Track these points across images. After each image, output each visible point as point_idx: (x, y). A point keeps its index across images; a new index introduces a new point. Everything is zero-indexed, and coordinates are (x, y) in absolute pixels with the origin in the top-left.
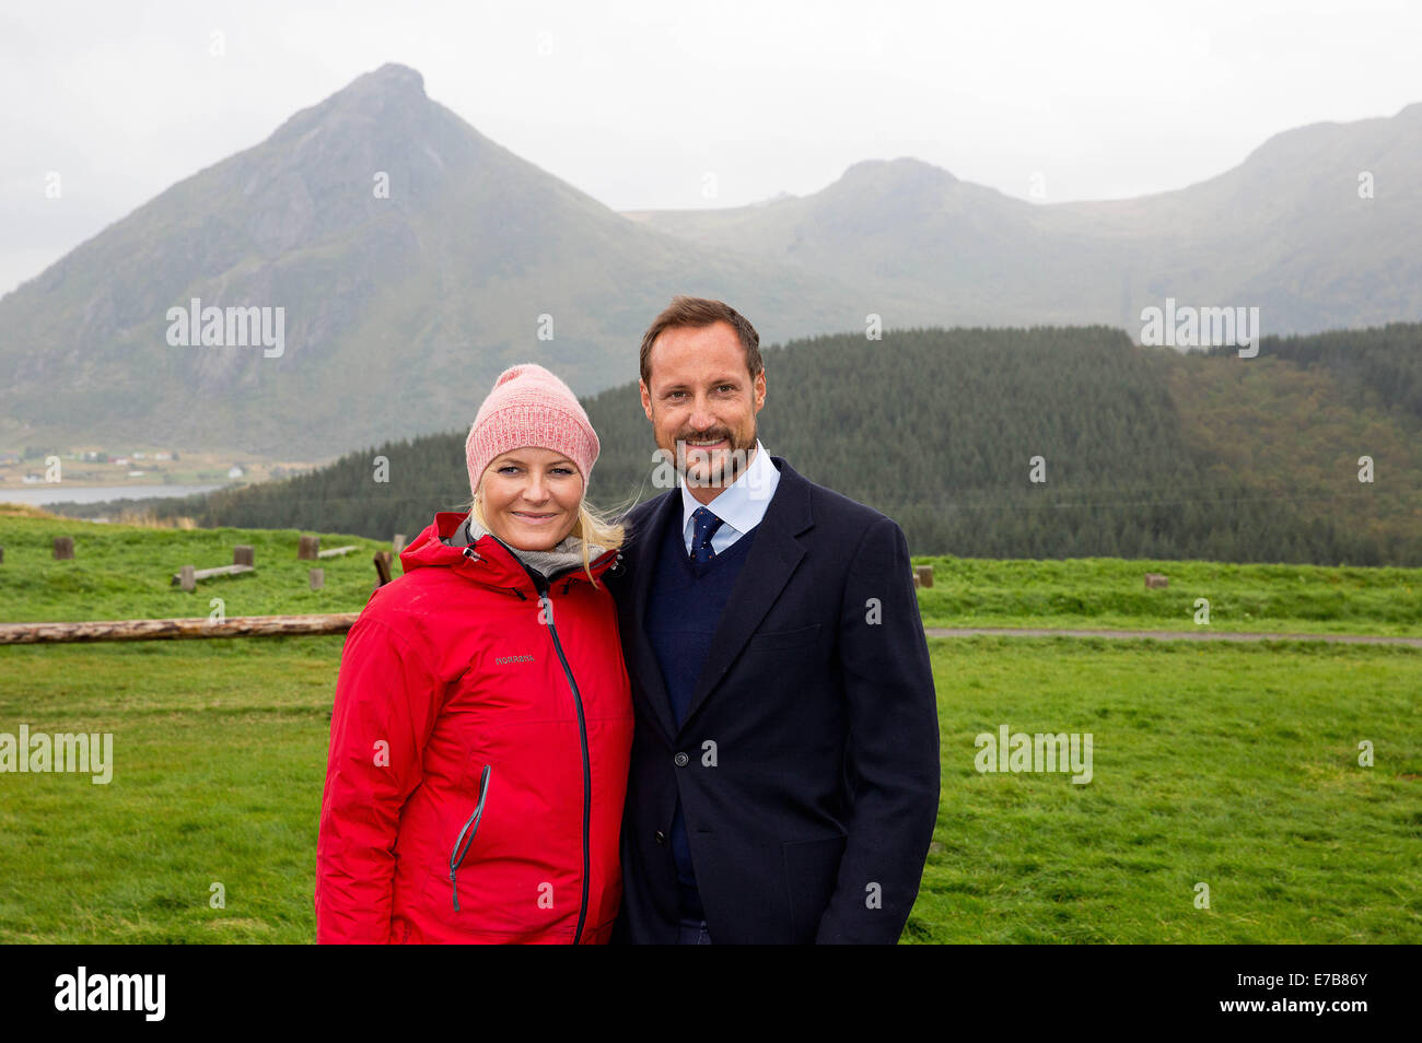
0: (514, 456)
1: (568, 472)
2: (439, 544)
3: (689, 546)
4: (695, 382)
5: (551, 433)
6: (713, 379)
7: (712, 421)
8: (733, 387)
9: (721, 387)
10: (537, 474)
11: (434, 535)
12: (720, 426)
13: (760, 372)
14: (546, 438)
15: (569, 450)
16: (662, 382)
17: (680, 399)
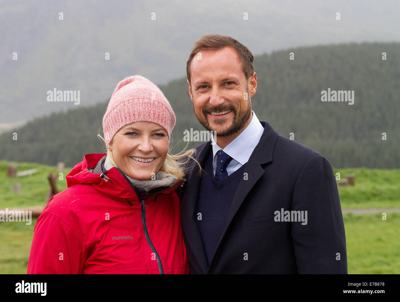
0: (134, 126)
1: (162, 135)
2: (87, 172)
3: (214, 172)
4: (212, 81)
5: (154, 114)
6: (222, 78)
7: (222, 101)
8: (234, 83)
9: (226, 83)
10: (146, 137)
11: (85, 167)
12: (227, 104)
13: (252, 75)
14: (152, 116)
15: (164, 123)
16: (196, 80)
17: (205, 89)
